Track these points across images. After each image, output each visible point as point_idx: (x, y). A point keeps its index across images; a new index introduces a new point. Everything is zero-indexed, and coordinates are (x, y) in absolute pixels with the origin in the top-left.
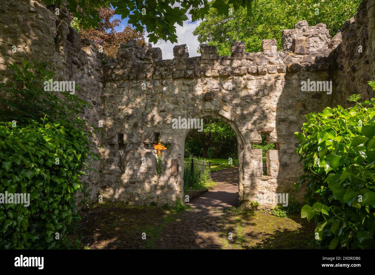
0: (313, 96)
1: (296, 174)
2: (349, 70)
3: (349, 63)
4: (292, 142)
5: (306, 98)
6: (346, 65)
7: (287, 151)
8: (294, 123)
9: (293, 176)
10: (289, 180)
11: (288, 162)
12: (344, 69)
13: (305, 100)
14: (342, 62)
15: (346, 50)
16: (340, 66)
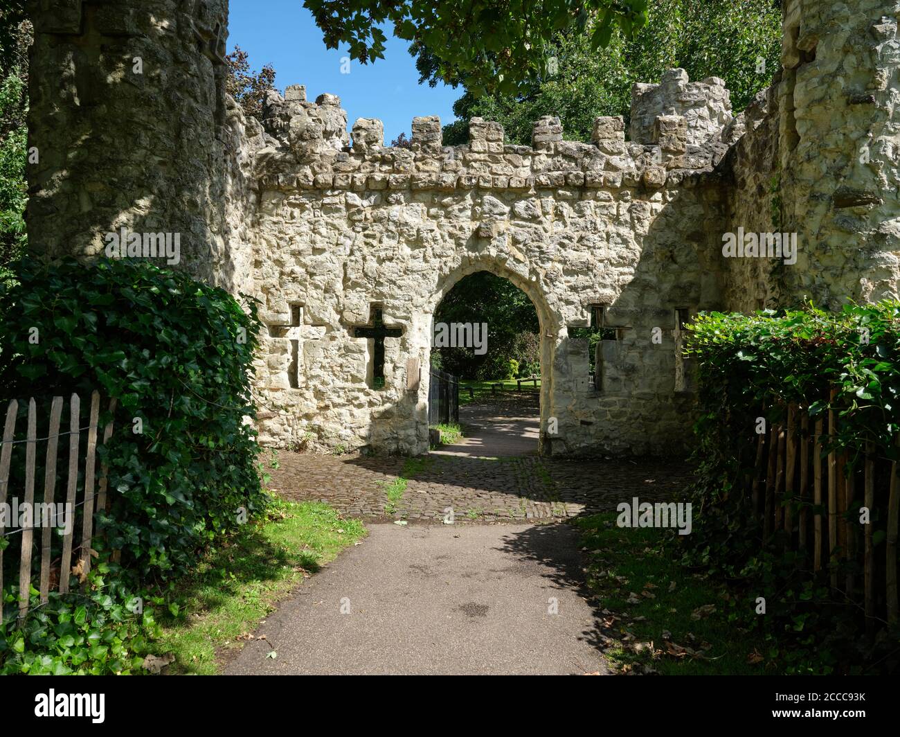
0: (688, 236)
1: (650, 386)
2: (754, 189)
3: (754, 178)
4: (646, 324)
5: (676, 239)
6: (750, 181)
7: (636, 342)
8: (652, 287)
9: (647, 390)
10: (639, 398)
11: (638, 364)
12: (746, 188)
13: (673, 244)
14: (743, 172)
15: (752, 151)
16: (739, 180)
